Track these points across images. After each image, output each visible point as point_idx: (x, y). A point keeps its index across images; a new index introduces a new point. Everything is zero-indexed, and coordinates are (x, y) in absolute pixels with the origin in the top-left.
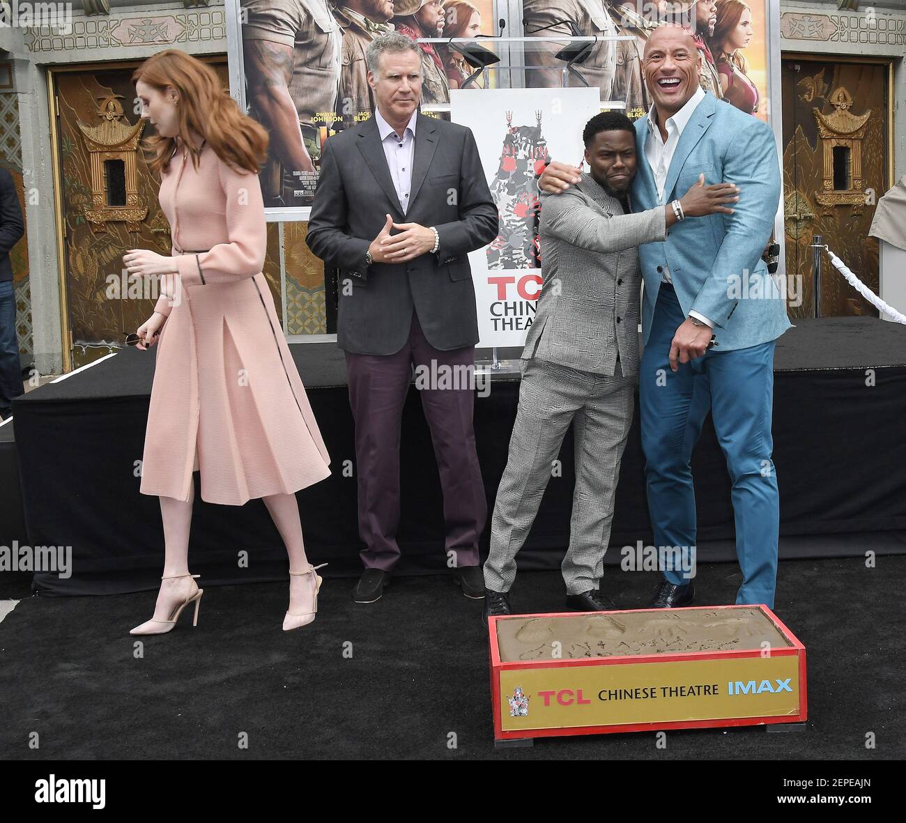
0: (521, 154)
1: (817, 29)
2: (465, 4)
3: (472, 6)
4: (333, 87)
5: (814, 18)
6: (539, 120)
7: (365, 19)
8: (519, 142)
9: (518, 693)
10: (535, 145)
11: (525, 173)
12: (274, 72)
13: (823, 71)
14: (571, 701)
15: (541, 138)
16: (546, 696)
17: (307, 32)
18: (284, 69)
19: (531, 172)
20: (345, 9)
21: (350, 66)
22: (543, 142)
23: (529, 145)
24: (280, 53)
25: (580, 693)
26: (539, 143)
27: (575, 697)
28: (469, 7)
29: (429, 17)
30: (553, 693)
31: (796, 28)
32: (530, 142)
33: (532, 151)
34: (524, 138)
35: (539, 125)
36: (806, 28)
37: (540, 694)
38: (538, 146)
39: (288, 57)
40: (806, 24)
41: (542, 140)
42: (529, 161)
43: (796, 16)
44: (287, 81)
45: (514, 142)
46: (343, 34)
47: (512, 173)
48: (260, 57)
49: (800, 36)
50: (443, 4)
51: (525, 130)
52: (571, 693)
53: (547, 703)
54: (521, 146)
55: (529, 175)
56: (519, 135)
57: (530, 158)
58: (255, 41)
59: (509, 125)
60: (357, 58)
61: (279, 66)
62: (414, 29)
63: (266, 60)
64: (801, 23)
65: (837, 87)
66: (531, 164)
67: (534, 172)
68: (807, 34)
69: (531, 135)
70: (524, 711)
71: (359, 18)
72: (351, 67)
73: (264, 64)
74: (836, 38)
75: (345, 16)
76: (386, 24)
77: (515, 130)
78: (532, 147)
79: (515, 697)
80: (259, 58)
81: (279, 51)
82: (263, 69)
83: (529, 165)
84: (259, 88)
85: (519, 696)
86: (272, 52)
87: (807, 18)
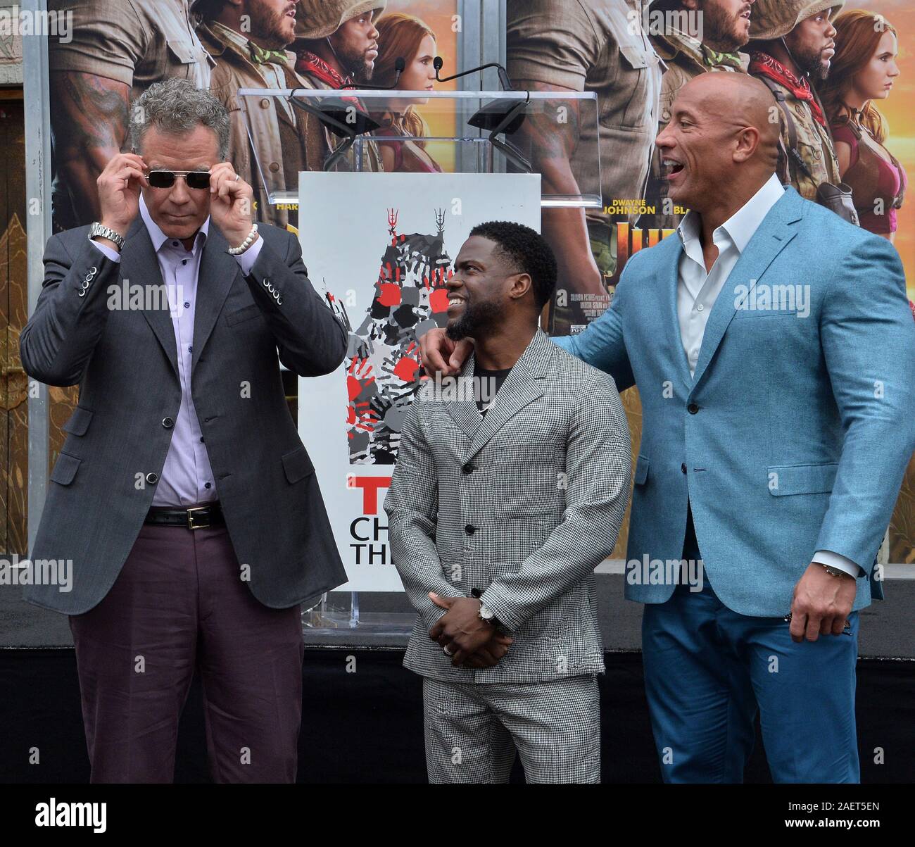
0: (409, 280)
2: (411, 22)
3: (423, 25)
6: (440, 225)
7: (249, 43)
8: (407, 259)
10: (433, 264)
11: (414, 310)
12: (101, 126)
15: (443, 253)
17: (154, 62)
18: (115, 120)
19: (425, 308)
20: (218, 25)
22: (445, 261)
23: (422, 265)
24: (108, 94)
26: (439, 262)
28: (418, 26)
29: (353, 42)
32: (424, 259)
33: (427, 275)
34: (416, 254)
35: (441, 234)
38: (438, 266)
39: (121, 100)
41: (445, 257)
42: (423, 291)
44: (119, 142)
45: (399, 259)
46: (212, 66)
47: (394, 309)
48: (77, 99)
50: (378, 20)
51: (417, 241)
54: (410, 265)
55: (422, 312)
56: (407, 248)
57: (424, 285)
58: (70, 74)
59: (392, 231)
60: (233, 106)
61: (108, 115)
62: (326, 62)
63: (86, 105)
66: (424, 296)
67: (430, 308)
69: (427, 248)
71: (239, 41)
73: (82, 111)
75: (216, 37)
76: (282, 53)
77: (402, 240)
78: (428, 267)
80: (75, 101)
81: (108, 91)
82: (82, 119)
83: (421, 297)
84: (74, 150)
86: (96, 93)
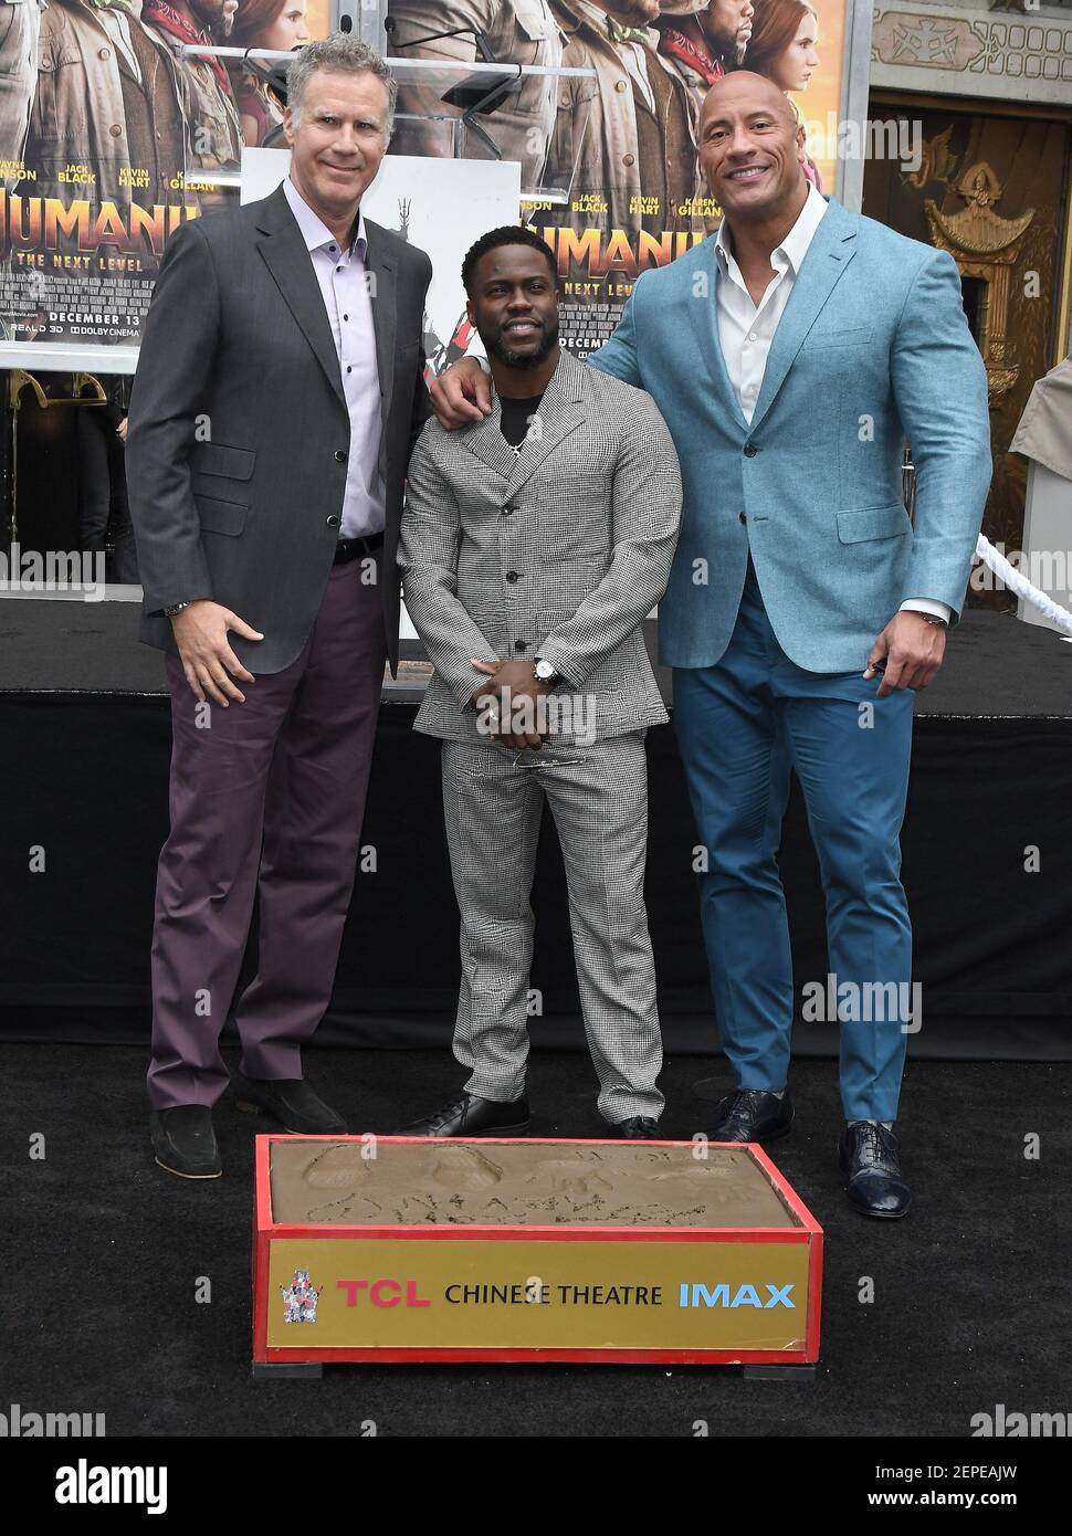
1: (944, 47)
4: (20, 112)
5: (941, 25)
6: (404, 217)
9: (300, 1280)
13: (949, 131)
14: (395, 1302)
16: (351, 1288)
21: (53, 73)
25: (412, 1287)
27: (403, 1294)
30: (363, 1284)
31: (906, 44)
35: (404, 228)
36: (925, 43)
37: (341, 1284)
40: (926, 35)
43: (907, 20)
46: (43, 8)
49: (912, 60)
52: (396, 1286)
53: (352, 1301)
60: (68, 59)
62: (178, 12)
64: (916, 33)
65: (974, 161)
68: (924, 56)
70: (310, 1314)
72: (56, 75)
74: (980, 65)
79: (294, 1288)
85: (303, 1286)
87: (927, 25)
